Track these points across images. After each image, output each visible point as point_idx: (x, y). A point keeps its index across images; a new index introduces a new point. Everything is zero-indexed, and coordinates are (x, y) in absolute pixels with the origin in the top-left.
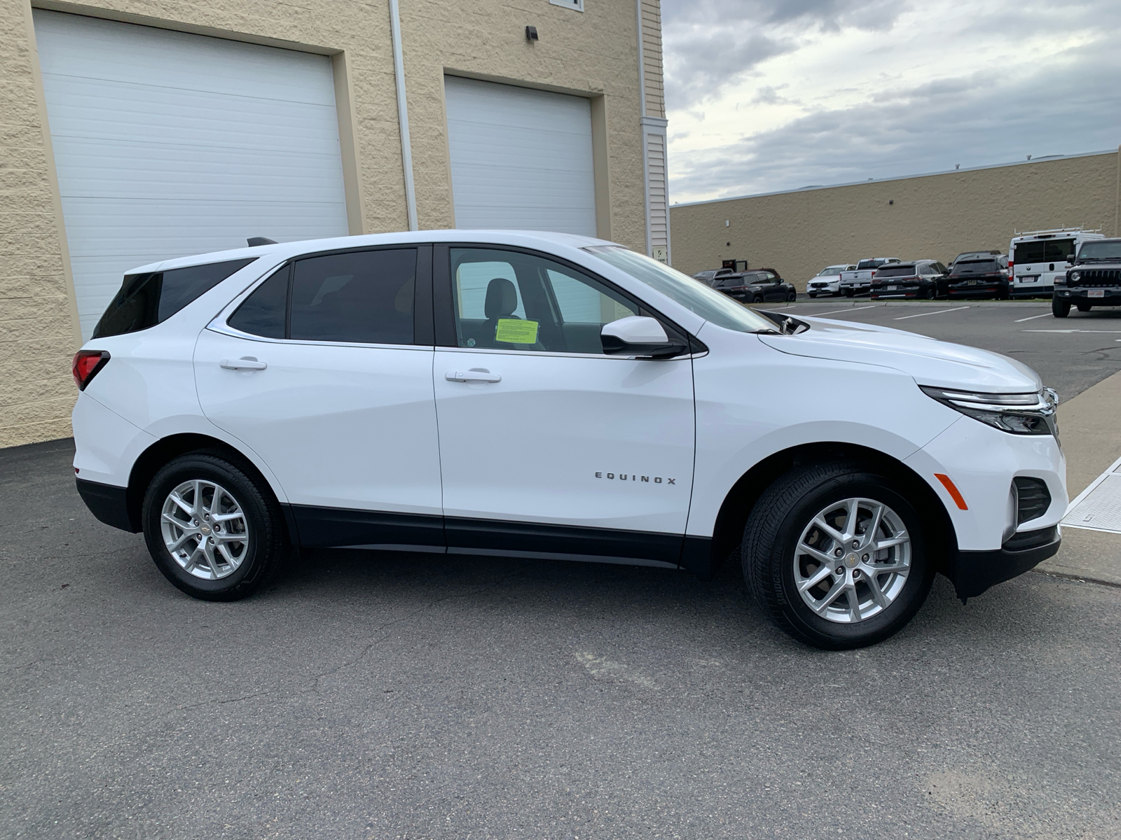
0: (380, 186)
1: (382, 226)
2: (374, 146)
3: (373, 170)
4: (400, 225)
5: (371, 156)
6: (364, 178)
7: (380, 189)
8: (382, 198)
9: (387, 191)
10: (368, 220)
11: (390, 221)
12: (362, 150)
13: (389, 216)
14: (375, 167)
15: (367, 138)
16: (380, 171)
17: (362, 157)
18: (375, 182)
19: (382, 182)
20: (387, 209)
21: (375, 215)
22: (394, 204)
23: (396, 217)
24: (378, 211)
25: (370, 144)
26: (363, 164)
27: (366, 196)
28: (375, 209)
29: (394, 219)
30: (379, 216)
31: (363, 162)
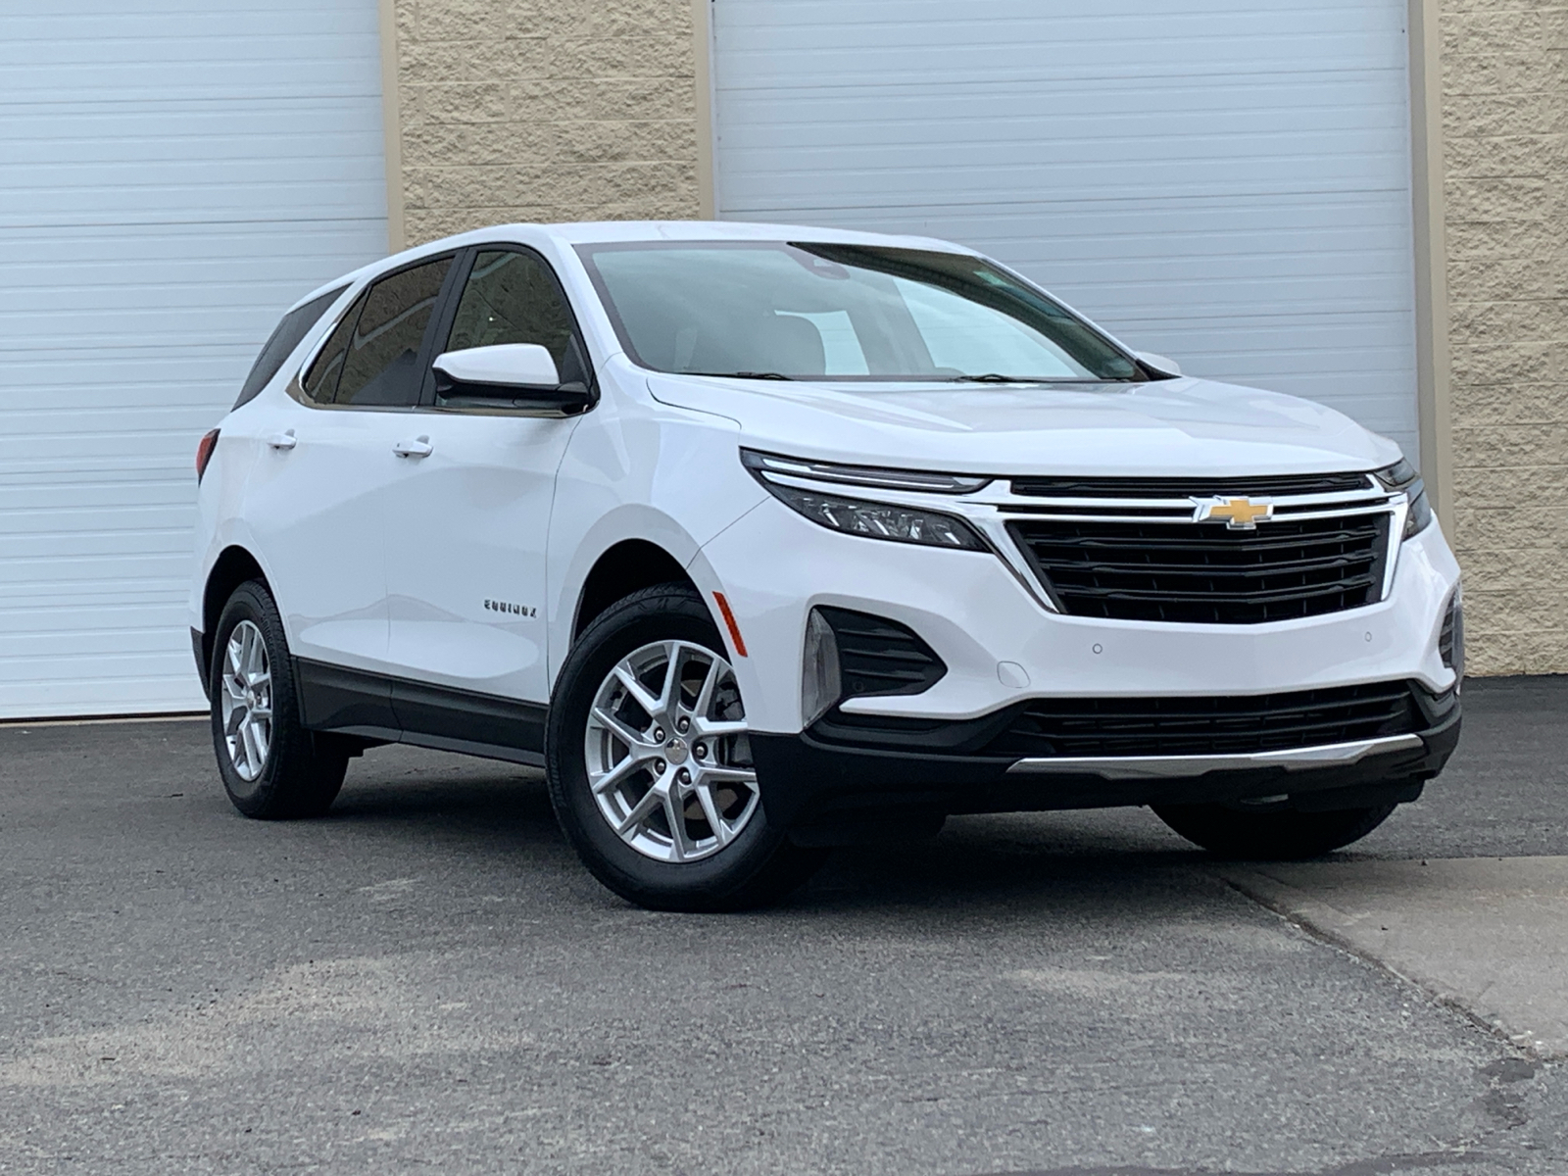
0: (1495, 140)
1: (1493, 244)
2: (1485, 36)
3: (1479, 100)
4: (1555, 240)
5: (1474, 64)
6: (1446, 121)
7: (1495, 146)
8: (1500, 169)
9: (1519, 152)
10: (1450, 230)
11: (1521, 230)
12: (1448, 50)
13: (1520, 216)
14: (1487, 89)
15: (1465, 19)
16: (1502, 98)
17: (1448, 69)
18: (1481, 130)
19: (1506, 128)
20: (1516, 199)
21: (1474, 216)
22: (1540, 183)
23: (1539, 218)
24: (1487, 206)
25: (1474, 34)
26: (1449, 86)
27: (1451, 167)
28: (1476, 201)
29: (1536, 224)
30: (1485, 218)
31: (1448, 80)
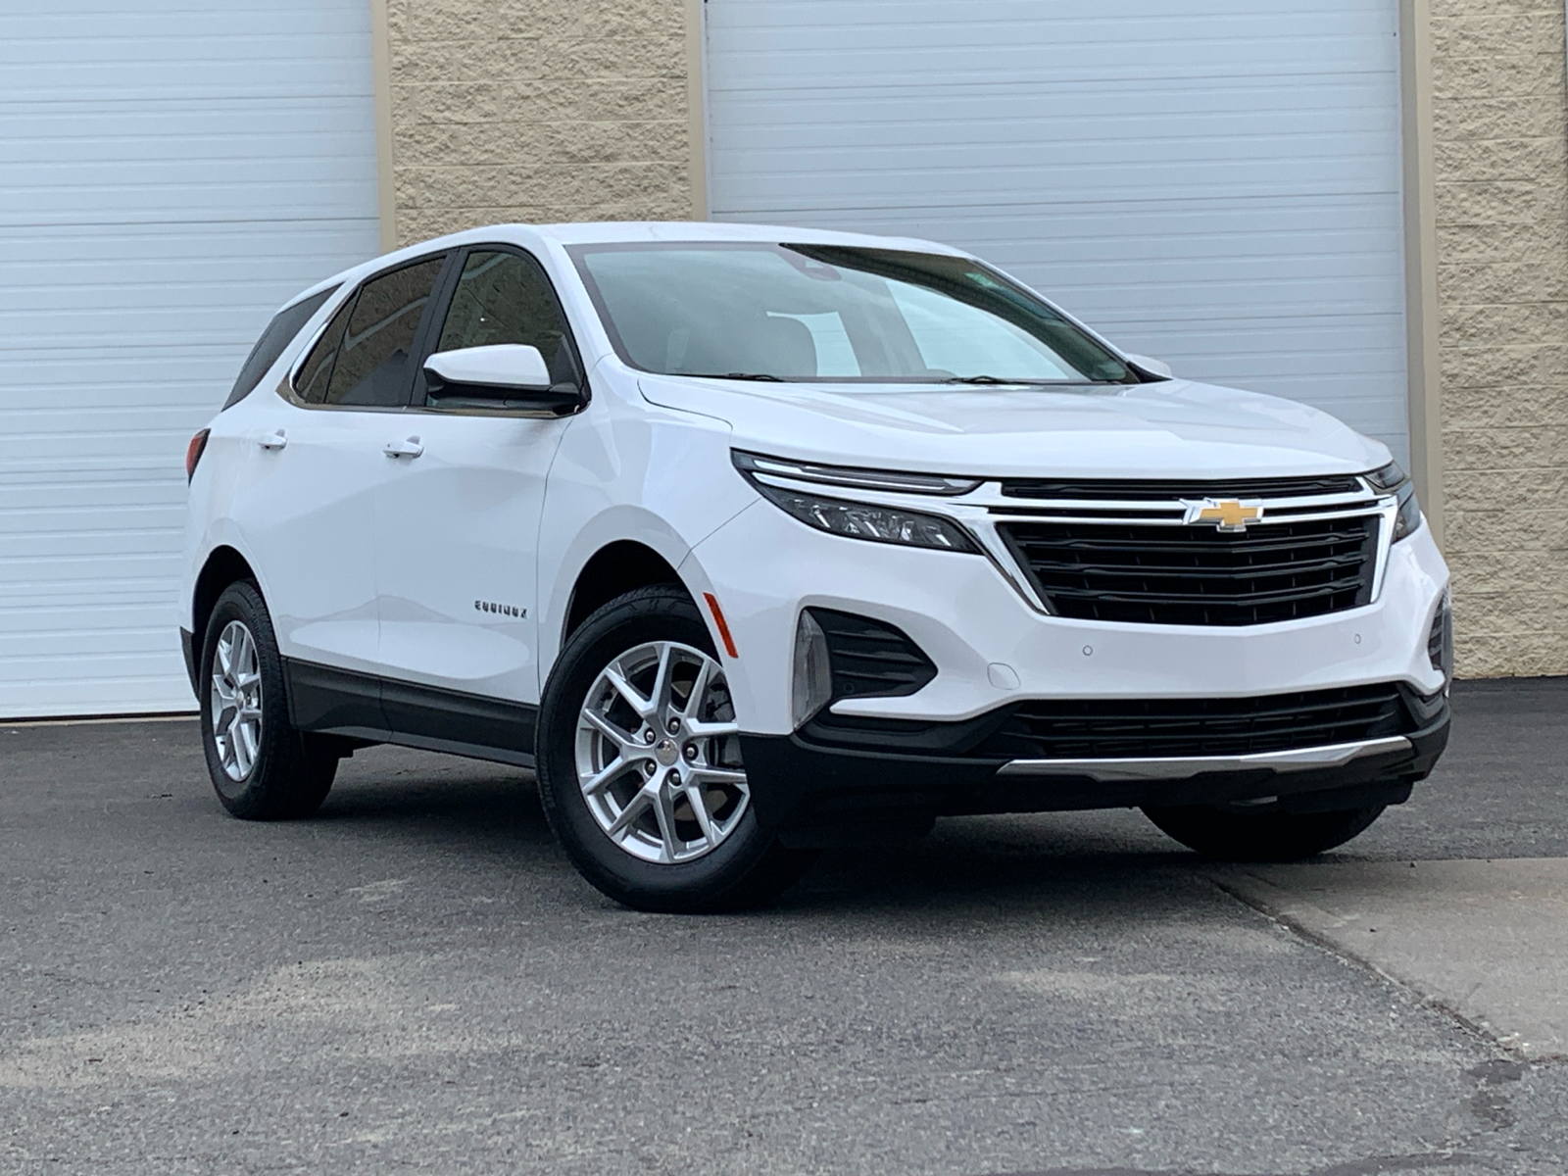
0: (1486, 143)
1: (1482, 247)
2: (1476, 40)
3: (1469, 104)
4: (1545, 243)
5: (1465, 68)
6: (1437, 125)
7: (1486, 150)
8: (1490, 172)
9: (1509, 155)
10: (1441, 233)
11: (1511, 233)
12: (1439, 54)
13: (1510, 220)
14: (1478, 93)
15: (1457, 22)
16: (1493, 102)
17: (1438, 72)
18: (1472, 133)
19: (1496, 131)
20: (1505, 202)
21: (1464, 219)
22: (1529, 187)
23: (1530, 222)
24: (1477, 209)
25: (1465, 38)
26: (1440, 90)
27: (1442, 171)
28: (1466, 204)
29: (1526, 228)
30: (1475, 221)
31: (1439, 83)
